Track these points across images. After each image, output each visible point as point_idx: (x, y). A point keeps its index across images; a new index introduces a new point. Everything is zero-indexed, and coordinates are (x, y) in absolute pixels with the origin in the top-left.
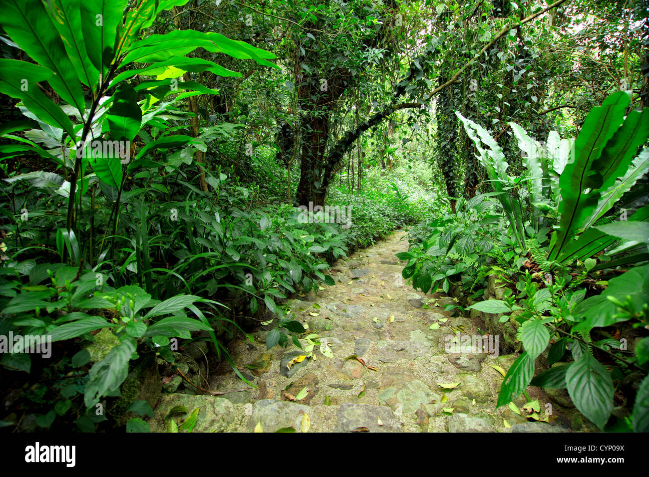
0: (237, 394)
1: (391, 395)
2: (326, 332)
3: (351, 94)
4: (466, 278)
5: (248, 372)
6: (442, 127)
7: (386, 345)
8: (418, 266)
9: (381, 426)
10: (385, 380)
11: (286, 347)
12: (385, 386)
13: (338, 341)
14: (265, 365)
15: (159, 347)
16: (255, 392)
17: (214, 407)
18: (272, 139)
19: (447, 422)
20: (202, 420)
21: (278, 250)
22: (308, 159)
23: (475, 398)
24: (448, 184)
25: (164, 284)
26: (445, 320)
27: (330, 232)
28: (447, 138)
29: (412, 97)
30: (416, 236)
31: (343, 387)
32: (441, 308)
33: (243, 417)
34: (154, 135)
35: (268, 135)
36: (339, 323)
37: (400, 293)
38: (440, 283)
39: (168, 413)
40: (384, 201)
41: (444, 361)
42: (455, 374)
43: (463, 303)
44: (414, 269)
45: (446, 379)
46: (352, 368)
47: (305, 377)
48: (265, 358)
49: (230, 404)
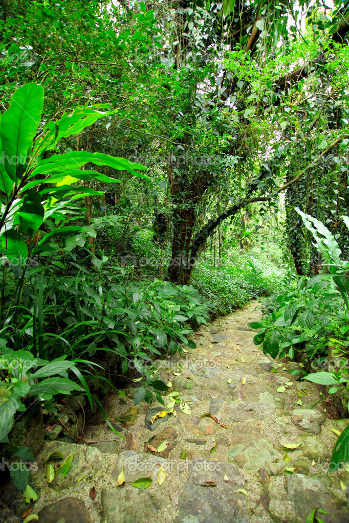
0: (108, 443)
1: (239, 452)
2: (186, 390)
3: (214, 190)
4: (309, 346)
5: (118, 424)
6: (290, 216)
7: (237, 405)
8: (267, 335)
9: (227, 481)
10: (235, 437)
11: (151, 403)
12: (235, 443)
13: (196, 400)
14: (133, 418)
15: (43, 401)
16: (123, 442)
17: (85, 455)
18: (150, 224)
19: (286, 481)
20: (75, 466)
21: (147, 319)
22: (177, 241)
23: (314, 459)
24: (296, 263)
25: (53, 345)
26: (291, 384)
27: (194, 303)
28: (294, 224)
29: (263, 193)
30: (268, 306)
31: (198, 442)
32: (289, 371)
33: (109, 465)
34: (57, 222)
35: (147, 221)
36: (198, 382)
37: (253, 357)
38: (287, 350)
39: (47, 458)
40: (242, 275)
41: (287, 422)
42: (297, 435)
43: (307, 368)
44: (263, 337)
45: (289, 439)
46: (206, 425)
47: (165, 431)
48: (133, 412)
49: (99, 453)
